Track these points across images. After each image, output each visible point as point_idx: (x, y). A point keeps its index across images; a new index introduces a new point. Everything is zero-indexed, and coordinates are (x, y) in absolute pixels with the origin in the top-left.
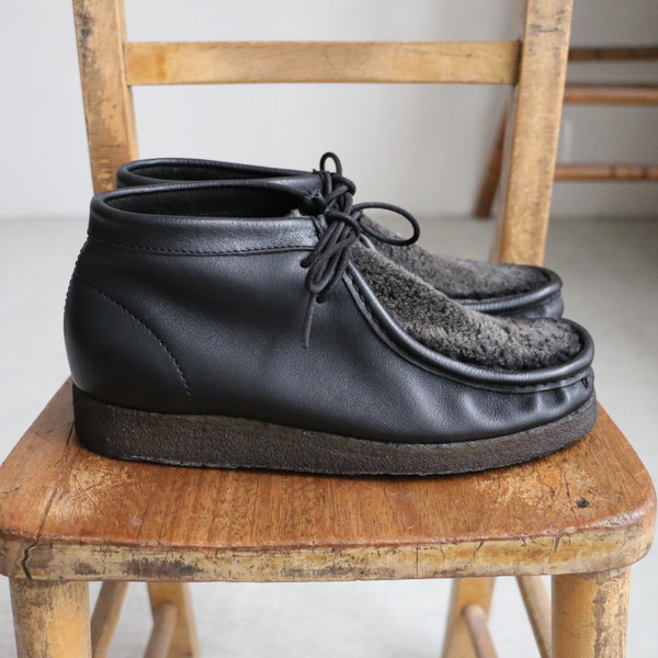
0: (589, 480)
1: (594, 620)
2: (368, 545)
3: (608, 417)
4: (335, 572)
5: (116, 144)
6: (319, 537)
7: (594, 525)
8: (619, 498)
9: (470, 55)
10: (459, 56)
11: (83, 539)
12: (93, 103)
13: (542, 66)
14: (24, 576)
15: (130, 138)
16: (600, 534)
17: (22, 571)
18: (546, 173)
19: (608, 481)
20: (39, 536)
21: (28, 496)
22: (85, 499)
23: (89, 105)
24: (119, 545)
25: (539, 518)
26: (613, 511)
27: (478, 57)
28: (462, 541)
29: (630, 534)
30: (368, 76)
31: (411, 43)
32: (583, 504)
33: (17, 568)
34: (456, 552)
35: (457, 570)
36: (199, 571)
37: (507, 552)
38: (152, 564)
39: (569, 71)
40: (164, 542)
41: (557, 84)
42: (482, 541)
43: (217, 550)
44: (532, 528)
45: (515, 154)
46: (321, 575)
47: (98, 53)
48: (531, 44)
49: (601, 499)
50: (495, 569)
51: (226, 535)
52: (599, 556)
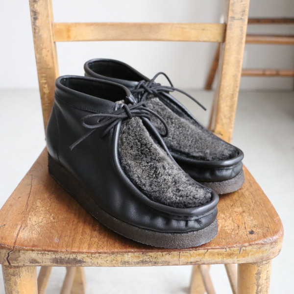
0: (254, 221)
1: (256, 282)
2: (158, 252)
3: (263, 191)
4: (143, 263)
5: (49, 67)
7: (256, 242)
8: (267, 230)
9: (204, 30)
10: (199, 30)
11: (33, 248)
12: (39, 50)
13: (235, 34)
14: (8, 264)
15: (55, 65)
16: (259, 246)
17: (7, 262)
18: (236, 81)
19: (263, 222)
20: (14, 247)
21: (9, 229)
22: (34, 230)
23: (37, 50)
24: (49, 251)
25: (232, 239)
26: (265, 236)
27: (208, 30)
28: (199, 249)
29: (272, 246)
30: (159, 38)
31: (178, 24)
32: (252, 233)
33: (5, 261)
34: (196, 254)
35: (197, 261)
36: (84, 262)
37: (218, 254)
38: (63, 259)
40: (69, 250)
43: (92, 253)
44: (229, 244)
45: (223, 72)
46: (138, 263)
47: (41, 28)
48: (230, 25)
49: (259, 230)
50: (213, 261)
51: (96, 246)
52: (258, 256)
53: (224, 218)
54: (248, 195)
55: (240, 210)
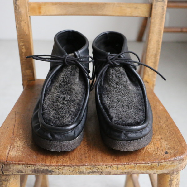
0: (168, 145)
1: (169, 186)
2: (103, 165)
3: (175, 124)
4: (93, 173)
5: (26, 34)
6: (89, 162)
7: (169, 160)
8: (177, 151)
9: (136, 8)
10: (133, 8)
11: (19, 163)
12: (19, 22)
13: (158, 12)
14: (2, 173)
15: (30, 33)
16: (171, 162)
18: (159, 45)
19: (174, 146)
20: (6, 162)
21: (2, 149)
22: (19, 150)
23: (17, 22)
24: (30, 164)
25: (153, 157)
26: (175, 156)
27: (139, 8)
28: (131, 164)
29: (180, 162)
30: (104, 13)
31: (118, 4)
32: (166, 153)
34: (129, 167)
35: (129, 172)
36: (54, 172)
37: (144, 167)
38: (40, 170)
40: (43, 164)
41: (163, 18)
42: (137, 164)
43: (59, 166)
44: (151, 160)
45: (149, 39)
46: (89, 173)
47: (20, 6)
48: (155, 5)
49: (172, 151)
50: (140, 172)
51: (62, 161)
52: (171, 169)
54: (165, 127)
55: (159, 137)
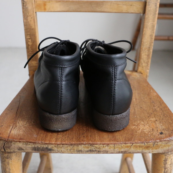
0: (163, 127)
1: (164, 166)
2: (101, 144)
3: (168, 108)
4: (91, 151)
5: (32, 28)
6: (87, 141)
7: (165, 139)
8: (172, 132)
9: (131, 5)
10: (128, 5)
11: (20, 141)
12: (26, 17)
13: (152, 8)
14: (4, 150)
15: (36, 27)
16: (166, 142)
17: (3, 149)
18: (152, 39)
19: (169, 127)
20: (8, 139)
21: (5, 128)
22: (21, 129)
23: (25, 17)
24: (30, 142)
25: (149, 137)
26: (170, 136)
27: (134, 6)
28: (127, 143)
30: (103, 10)
31: (115, 2)
32: (161, 133)
33: (2, 148)
34: (125, 146)
35: (126, 151)
36: (53, 150)
38: (39, 148)
39: (159, 10)
40: (43, 142)
41: (156, 14)
42: (133, 143)
43: (58, 144)
44: (147, 140)
45: (144, 33)
46: (87, 152)
47: (27, 3)
48: (149, 2)
49: (166, 132)
50: (136, 151)
51: (61, 140)
52: (166, 148)
53: (143, 124)
54: (159, 110)
55: (154, 119)
